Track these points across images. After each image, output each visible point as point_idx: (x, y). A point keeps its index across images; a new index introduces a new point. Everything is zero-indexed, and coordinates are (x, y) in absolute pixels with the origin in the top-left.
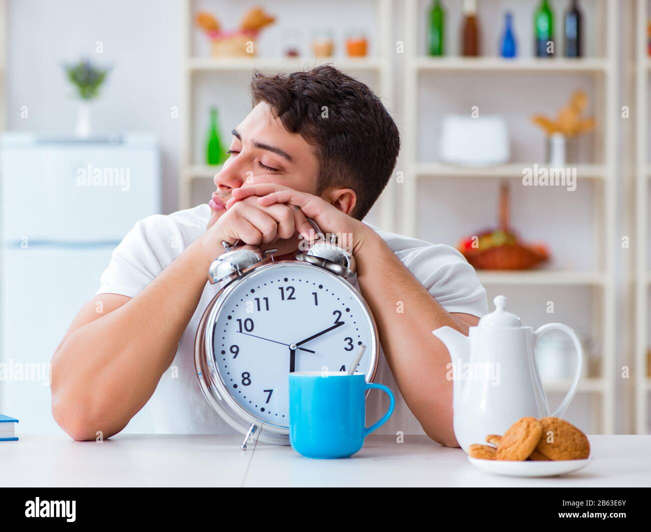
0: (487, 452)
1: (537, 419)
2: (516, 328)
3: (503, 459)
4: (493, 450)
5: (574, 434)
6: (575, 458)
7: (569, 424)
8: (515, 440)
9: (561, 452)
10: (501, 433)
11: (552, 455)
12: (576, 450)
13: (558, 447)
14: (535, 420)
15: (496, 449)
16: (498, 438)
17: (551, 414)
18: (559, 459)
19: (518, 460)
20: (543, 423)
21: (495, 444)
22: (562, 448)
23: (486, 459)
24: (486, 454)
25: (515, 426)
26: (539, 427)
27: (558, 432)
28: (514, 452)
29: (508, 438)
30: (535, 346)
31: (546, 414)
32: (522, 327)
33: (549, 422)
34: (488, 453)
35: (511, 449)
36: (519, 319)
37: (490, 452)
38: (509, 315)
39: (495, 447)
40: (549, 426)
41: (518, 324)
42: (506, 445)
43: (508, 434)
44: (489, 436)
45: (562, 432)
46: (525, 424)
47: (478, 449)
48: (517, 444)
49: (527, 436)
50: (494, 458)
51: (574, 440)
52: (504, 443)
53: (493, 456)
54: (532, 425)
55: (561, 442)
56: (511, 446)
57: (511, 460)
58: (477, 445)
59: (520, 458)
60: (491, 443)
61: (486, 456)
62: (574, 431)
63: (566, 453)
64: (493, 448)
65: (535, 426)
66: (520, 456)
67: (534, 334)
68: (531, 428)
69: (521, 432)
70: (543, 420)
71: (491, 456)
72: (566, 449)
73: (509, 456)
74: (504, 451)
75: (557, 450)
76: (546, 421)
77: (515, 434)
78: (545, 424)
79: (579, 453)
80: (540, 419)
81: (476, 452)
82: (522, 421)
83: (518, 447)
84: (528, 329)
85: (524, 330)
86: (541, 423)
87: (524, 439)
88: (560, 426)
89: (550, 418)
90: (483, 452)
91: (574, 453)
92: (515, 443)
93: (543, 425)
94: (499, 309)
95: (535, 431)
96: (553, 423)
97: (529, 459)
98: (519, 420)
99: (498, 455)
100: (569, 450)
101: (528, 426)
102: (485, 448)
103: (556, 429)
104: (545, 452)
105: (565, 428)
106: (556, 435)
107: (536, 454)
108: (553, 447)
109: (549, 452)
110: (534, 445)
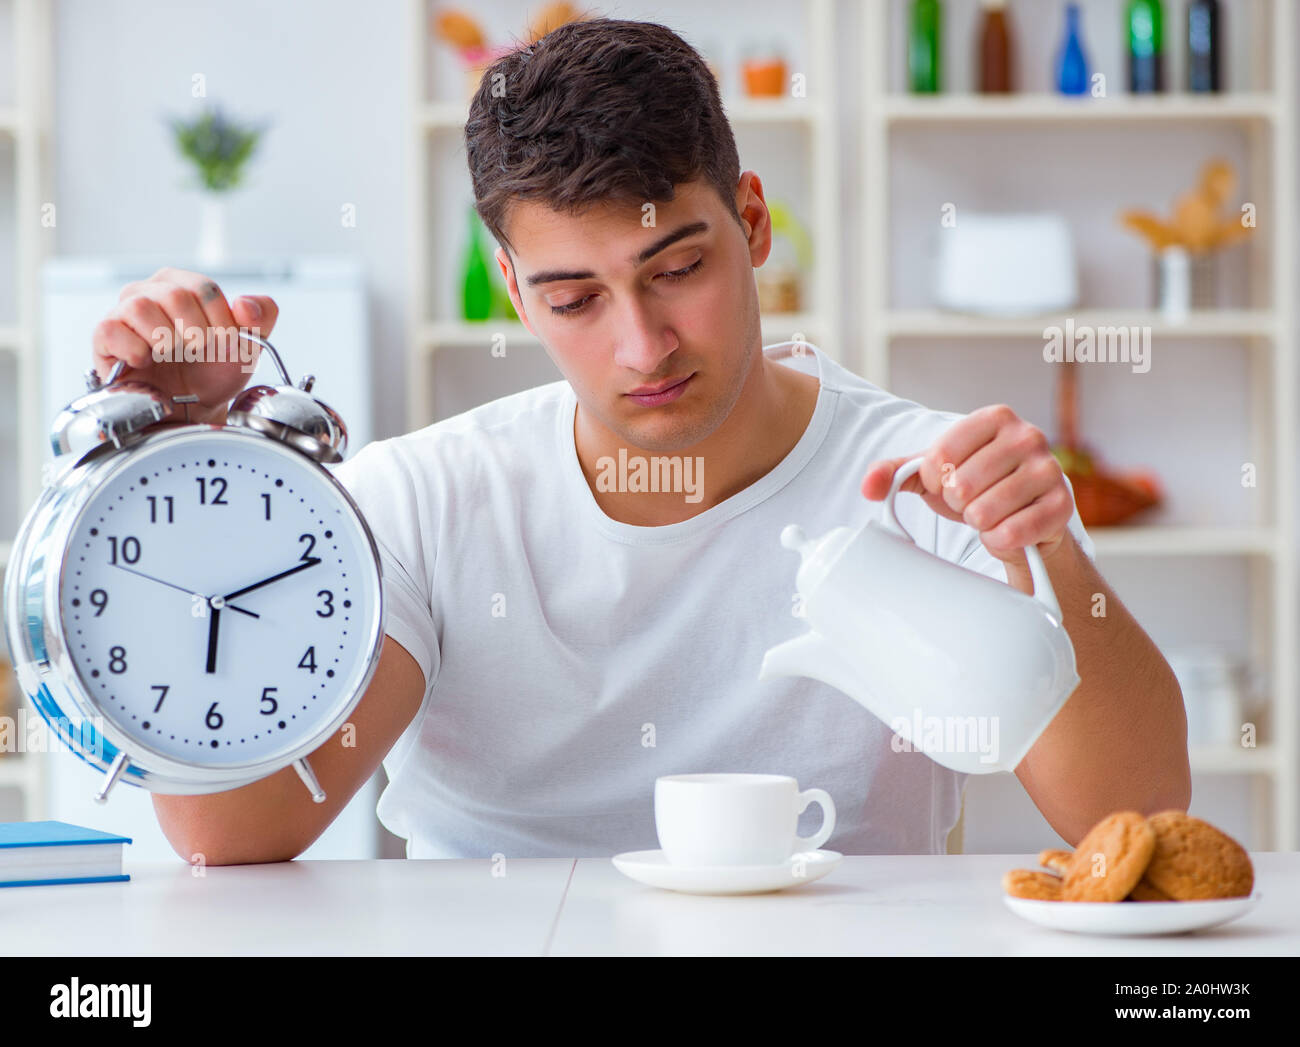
0: (1043, 884)
3: (1078, 898)
4: (1055, 882)
5: (1221, 847)
6: (1226, 896)
7: (1209, 827)
9: (1194, 884)
11: (1177, 890)
12: (1225, 880)
13: (1189, 872)
14: (1140, 820)
15: (1061, 880)
16: (1064, 857)
18: (1192, 898)
19: (1107, 900)
20: (1156, 827)
21: (1058, 871)
22: (1197, 875)
23: (1042, 900)
24: (1041, 889)
25: (1100, 832)
26: (1147, 834)
27: (1189, 842)
28: (1099, 885)
29: (1084, 858)
33: (1169, 823)
34: (1046, 888)
37: (1051, 886)
39: (1059, 875)
40: (1168, 830)
42: (1082, 872)
44: (1047, 854)
45: (1196, 843)
46: (1119, 828)
47: (1025, 880)
50: (1059, 897)
51: (1221, 859)
52: (1077, 866)
53: (1057, 893)
54: (1133, 829)
55: (1195, 864)
57: (1094, 900)
58: (1022, 871)
59: (1111, 898)
60: (1051, 868)
61: (1043, 893)
62: (1220, 840)
63: (1204, 886)
64: (1056, 877)
65: (1140, 832)
66: (1111, 893)
68: (1132, 834)
69: (1112, 841)
71: (1052, 893)
72: (1204, 878)
73: (1088, 892)
74: (1077, 884)
75: (1185, 879)
76: (1163, 821)
77: (1101, 847)
78: (1160, 828)
79: (1230, 886)
81: (1020, 885)
82: (1112, 822)
83: (1105, 877)
86: (1150, 826)
87: (1118, 859)
88: (1192, 832)
90: (1036, 885)
91: (1222, 886)
93: (1157, 830)
95: (1140, 841)
96: (1177, 825)
97: (1129, 898)
99: (1066, 892)
100: (1212, 879)
101: (1127, 832)
102: (1040, 877)
103: (1184, 837)
104: (1161, 884)
105: (1203, 834)
106: (1185, 849)
107: (1145, 888)
108: (1179, 873)
109: (1171, 883)
110: (1140, 869)
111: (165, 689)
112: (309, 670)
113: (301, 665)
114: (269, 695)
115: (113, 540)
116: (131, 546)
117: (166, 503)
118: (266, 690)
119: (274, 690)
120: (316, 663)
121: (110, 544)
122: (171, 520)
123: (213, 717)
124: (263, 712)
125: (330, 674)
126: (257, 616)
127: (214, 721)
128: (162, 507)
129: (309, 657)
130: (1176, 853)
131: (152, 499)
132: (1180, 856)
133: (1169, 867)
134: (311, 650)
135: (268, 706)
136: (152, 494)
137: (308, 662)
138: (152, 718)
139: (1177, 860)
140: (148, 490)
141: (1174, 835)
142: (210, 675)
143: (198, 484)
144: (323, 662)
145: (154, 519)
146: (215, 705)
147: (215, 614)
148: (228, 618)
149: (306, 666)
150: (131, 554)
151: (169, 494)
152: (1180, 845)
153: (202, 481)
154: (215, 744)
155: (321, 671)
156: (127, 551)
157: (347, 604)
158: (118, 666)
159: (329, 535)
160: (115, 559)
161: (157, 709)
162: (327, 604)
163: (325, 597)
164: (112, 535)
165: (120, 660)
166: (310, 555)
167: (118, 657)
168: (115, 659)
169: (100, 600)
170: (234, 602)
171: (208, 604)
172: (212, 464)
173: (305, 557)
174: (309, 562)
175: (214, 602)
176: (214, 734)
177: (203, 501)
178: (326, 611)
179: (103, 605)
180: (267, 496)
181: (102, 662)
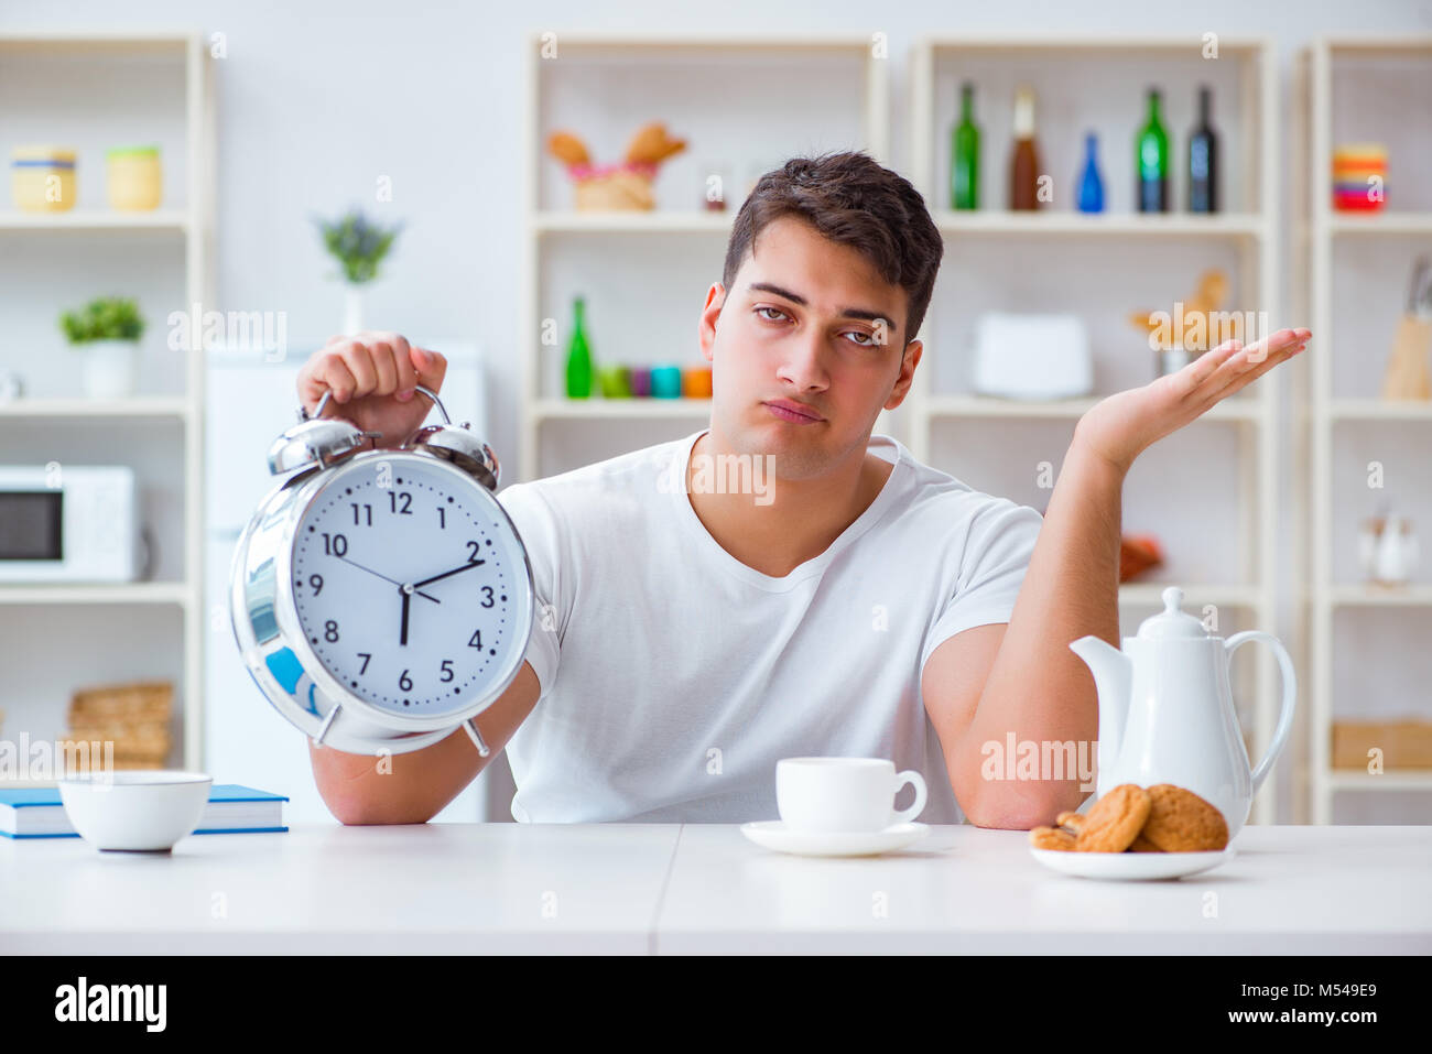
0: (1061, 840)
1: (1142, 786)
3: (1089, 850)
4: (1070, 838)
5: (1202, 810)
6: (1205, 849)
7: (1193, 795)
8: (1107, 821)
9: (1182, 839)
11: (1167, 845)
12: (1206, 836)
13: (1177, 830)
14: (1139, 789)
15: (1075, 836)
16: (1078, 818)
18: (1179, 850)
19: (1111, 851)
20: (1151, 793)
21: (1073, 829)
22: (1183, 833)
23: (1060, 850)
24: (1059, 843)
25: (1106, 798)
26: (1145, 799)
27: (1177, 807)
28: (1106, 839)
29: (1095, 818)
33: (1162, 790)
34: (1063, 843)
35: (1100, 835)
37: (1067, 841)
39: (1074, 832)
40: (1161, 797)
42: (1092, 826)
45: (1183, 807)
46: (1122, 794)
47: (1046, 836)
48: (1110, 827)
50: (1073, 849)
51: (1202, 820)
52: (1089, 825)
53: (1072, 847)
54: (1134, 796)
55: (1181, 824)
56: (1099, 829)
57: (1101, 851)
59: (1115, 849)
61: (1060, 847)
62: (1202, 806)
63: (1189, 841)
64: (1070, 834)
65: (1139, 797)
66: (1115, 846)
68: (1133, 800)
69: (1117, 806)
70: (1151, 788)
71: (1068, 847)
72: (1189, 835)
73: (1097, 845)
74: (1089, 838)
75: (1174, 835)
76: (1156, 790)
77: (1107, 810)
78: (1155, 793)
79: (1209, 841)
80: (1146, 786)
81: (1043, 840)
82: (1118, 789)
83: (1111, 832)
86: (1148, 793)
87: (1121, 819)
88: (1180, 798)
89: (1163, 786)
90: (1055, 840)
91: (1203, 841)
92: (1106, 824)
93: (1151, 797)
95: (1139, 806)
96: (1168, 792)
97: (1129, 850)
99: (1079, 845)
100: (1195, 835)
101: (1128, 797)
102: (1059, 834)
103: (1173, 803)
104: (1155, 839)
105: (1188, 801)
106: (1174, 812)
107: (1142, 842)
108: (1169, 831)
109: (1161, 838)
110: (1137, 827)
111: (368, 657)
112: (476, 648)
113: (470, 644)
114: (447, 666)
115: (326, 536)
116: (340, 542)
117: (366, 510)
118: (445, 662)
119: (450, 662)
120: (482, 642)
121: (323, 540)
122: (370, 523)
123: (405, 681)
124: (443, 680)
125: (493, 652)
126: (438, 601)
127: (406, 684)
128: (363, 513)
129: (476, 638)
130: (1167, 815)
131: (355, 506)
132: (1171, 817)
133: (1161, 826)
134: (478, 633)
135: (446, 675)
136: (355, 502)
137: (475, 642)
138: (358, 679)
139: (1168, 820)
140: (353, 499)
141: (1166, 800)
142: (403, 647)
143: (390, 497)
144: (487, 642)
145: (357, 522)
146: (406, 672)
147: (406, 598)
148: (416, 601)
149: (474, 646)
150: (340, 549)
151: (368, 503)
152: (1169, 808)
153: (392, 494)
154: (406, 703)
155: (486, 650)
156: (336, 546)
157: (504, 598)
158: (332, 636)
159: (489, 543)
160: (328, 552)
161: (363, 672)
162: (489, 597)
163: (487, 592)
164: (325, 532)
165: (334, 631)
166: (477, 558)
167: (332, 629)
168: (329, 631)
169: (318, 583)
170: (421, 589)
171: (401, 590)
172: (400, 481)
173: (471, 559)
174: (474, 563)
175: (405, 588)
176: (406, 695)
177: (394, 510)
178: (488, 602)
179: (319, 587)
180: (442, 510)
181: (320, 632)
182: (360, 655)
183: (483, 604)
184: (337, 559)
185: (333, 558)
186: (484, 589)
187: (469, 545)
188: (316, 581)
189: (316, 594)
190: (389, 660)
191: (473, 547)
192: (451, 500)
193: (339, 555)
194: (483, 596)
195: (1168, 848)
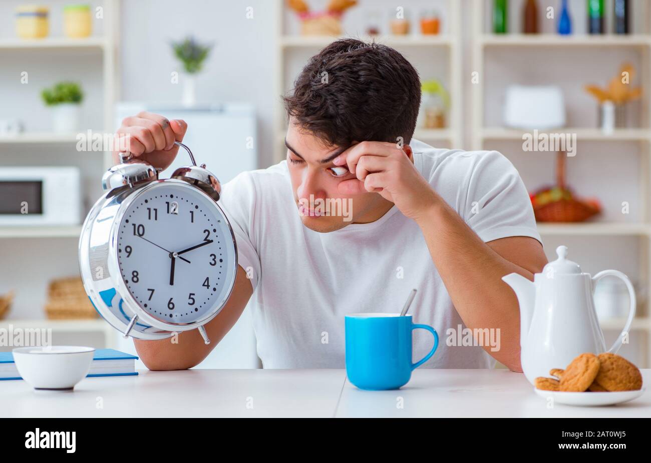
0: (551, 383)
1: (595, 355)
2: (576, 274)
3: (566, 390)
4: (556, 382)
5: (629, 367)
6: (629, 389)
7: (623, 359)
8: (576, 373)
9: (617, 384)
10: (564, 367)
11: (609, 387)
12: (630, 382)
13: (614, 378)
14: (594, 356)
15: (559, 381)
16: (561, 371)
17: (607, 350)
18: (615, 390)
19: (578, 391)
20: (601, 358)
21: (558, 377)
22: (618, 380)
23: (550, 390)
24: (550, 385)
25: (576, 361)
26: (597, 362)
27: (614, 366)
28: (576, 384)
29: (570, 372)
30: (593, 289)
31: (603, 351)
32: (582, 274)
33: (606, 357)
34: (552, 385)
35: (572, 382)
36: (579, 266)
37: (554, 384)
38: (569, 263)
39: (558, 379)
40: (606, 360)
41: (578, 270)
42: (568, 378)
43: (569, 368)
44: (552, 370)
45: (618, 365)
46: (584, 359)
47: (543, 382)
48: (578, 377)
49: (587, 370)
50: (557, 389)
51: (628, 373)
52: (566, 376)
53: (557, 388)
54: (591, 360)
55: (617, 375)
56: (572, 378)
57: (573, 391)
58: (542, 378)
59: (580, 390)
60: (555, 376)
61: (550, 388)
62: (628, 364)
63: (621, 385)
64: (556, 380)
65: (593, 361)
66: (580, 388)
67: (592, 280)
68: (590, 362)
69: (581, 366)
70: (600, 355)
71: (555, 388)
72: (621, 381)
73: (570, 387)
74: (566, 383)
75: (613, 381)
76: (603, 356)
77: (576, 368)
78: (603, 359)
79: (632, 384)
80: (598, 355)
81: (541, 384)
82: (582, 357)
83: (578, 380)
84: (587, 275)
85: (583, 277)
86: (599, 358)
87: (584, 373)
88: (615, 361)
89: (607, 354)
90: (548, 384)
91: (629, 384)
92: (576, 376)
93: (601, 360)
94: (561, 258)
95: (594, 365)
96: (610, 358)
97: (588, 390)
98: (578, 356)
99: (561, 387)
100: (624, 382)
101: (588, 361)
102: (550, 380)
103: (612, 363)
104: (602, 383)
105: (620, 362)
106: (613, 368)
107: (595, 386)
108: (610, 379)
109: (607, 384)
110: (592, 378)
111: (153, 290)
112: (206, 287)
113: (204, 285)
114: (192, 296)
115: (134, 225)
116: (141, 228)
117: (154, 211)
118: (191, 294)
119: (194, 294)
120: (209, 284)
121: (133, 227)
122: (156, 219)
123: (171, 304)
124: (189, 304)
125: (215, 289)
126: (189, 262)
127: (171, 306)
128: (153, 213)
129: (207, 282)
130: (609, 370)
131: (149, 209)
132: (611, 372)
133: (606, 376)
134: (208, 279)
135: (191, 301)
136: (149, 207)
137: (206, 284)
138: (148, 302)
139: (609, 373)
140: (148, 205)
141: (608, 362)
142: (171, 286)
143: (167, 205)
144: (212, 284)
145: (150, 218)
146: (171, 299)
147: (173, 260)
148: (178, 261)
149: (206, 286)
150: (141, 233)
151: (155, 207)
152: (610, 367)
153: (168, 203)
154: (171, 316)
155: (211, 288)
156: (139, 231)
157: (221, 261)
158: (135, 279)
159: (215, 231)
160: (135, 234)
161: (150, 299)
162: (214, 260)
163: (213, 257)
164: (134, 223)
165: (136, 276)
166: (208, 239)
167: (135, 275)
168: (134, 276)
169: (129, 251)
170: (181, 255)
171: (171, 254)
172: (172, 196)
173: (205, 240)
174: (208, 242)
175: (173, 254)
176: (171, 312)
177: (168, 212)
178: (213, 262)
179: (130, 253)
180: (192, 212)
181: (129, 277)
182: (149, 290)
183: (211, 263)
184: (139, 237)
185: (137, 237)
186: (211, 255)
187: (205, 232)
188: (128, 250)
189: (128, 256)
190: (164, 292)
191: (207, 233)
192: (197, 207)
193: (140, 236)
194: (211, 259)
195: (609, 389)
